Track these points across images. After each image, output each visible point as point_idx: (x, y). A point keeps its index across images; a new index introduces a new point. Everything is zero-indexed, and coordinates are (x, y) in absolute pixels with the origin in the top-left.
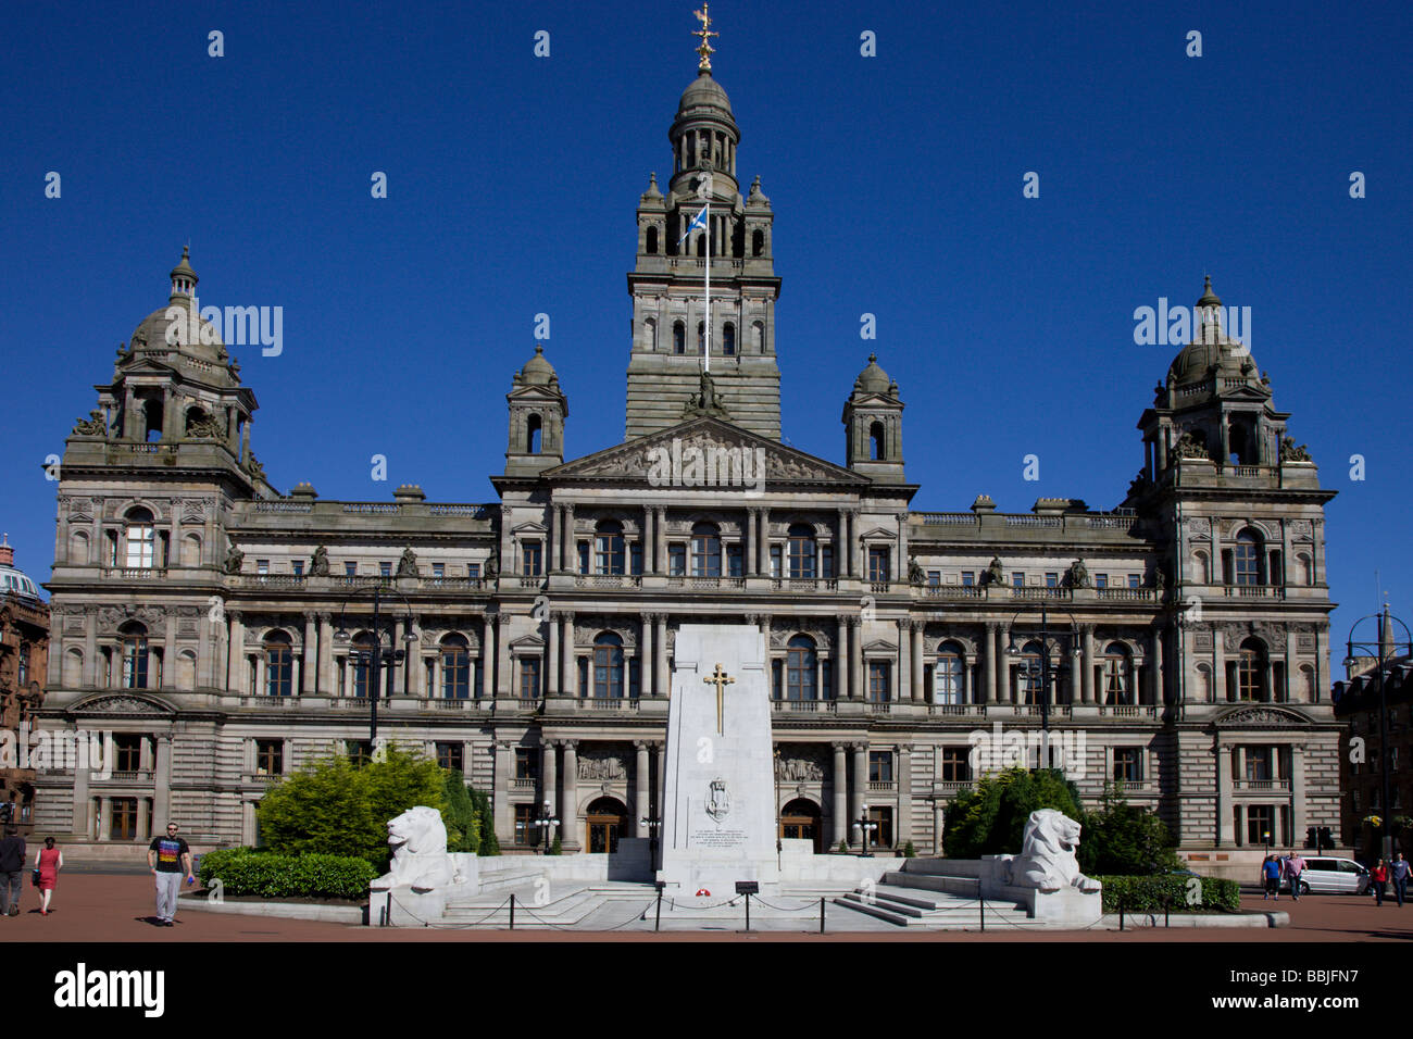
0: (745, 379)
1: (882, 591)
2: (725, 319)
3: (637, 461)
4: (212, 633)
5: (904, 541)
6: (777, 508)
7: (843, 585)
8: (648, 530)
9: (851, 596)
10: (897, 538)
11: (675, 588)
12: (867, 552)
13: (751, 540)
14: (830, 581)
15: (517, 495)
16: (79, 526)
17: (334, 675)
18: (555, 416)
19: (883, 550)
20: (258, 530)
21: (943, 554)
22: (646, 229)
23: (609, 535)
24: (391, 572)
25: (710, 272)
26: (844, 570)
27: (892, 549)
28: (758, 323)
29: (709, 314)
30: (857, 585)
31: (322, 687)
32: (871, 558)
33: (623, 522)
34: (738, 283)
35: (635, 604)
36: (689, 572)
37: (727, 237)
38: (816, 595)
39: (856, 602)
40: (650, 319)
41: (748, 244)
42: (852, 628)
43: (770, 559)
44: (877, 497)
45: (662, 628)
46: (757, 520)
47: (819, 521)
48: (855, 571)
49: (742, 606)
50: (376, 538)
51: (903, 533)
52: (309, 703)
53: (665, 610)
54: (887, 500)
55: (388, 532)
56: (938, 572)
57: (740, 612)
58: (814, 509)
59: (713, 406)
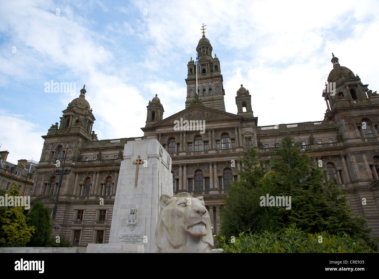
0: (215, 101)
2: (209, 87)
5: (255, 135)
6: (217, 129)
7: (238, 150)
8: (181, 139)
9: (240, 153)
10: (253, 134)
11: (188, 156)
12: (245, 139)
13: (210, 139)
14: (234, 149)
15: (148, 133)
16: (46, 151)
17: (100, 190)
18: (158, 111)
19: (250, 139)
20: (86, 149)
21: (268, 138)
22: (189, 69)
23: (172, 142)
24: (116, 158)
25: (205, 76)
26: (237, 145)
27: (252, 138)
28: (217, 87)
29: (205, 86)
30: (242, 150)
31: (95, 193)
32: (246, 141)
33: (175, 137)
34: (211, 78)
35: (177, 161)
36: (193, 151)
37: (209, 68)
38: (229, 154)
39: (242, 155)
40: (191, 90)
41: (214, 69)
42: (241, 165)
43: (216, 145)
44: (246, 122)
45: (185, 168)
46: (211, 132)
47: (230, 131)
48: (241, 145)
49: (208, 159)
50: (113, 149)
51: (255, 132)
52: (91, 198)
53: (186, 163)
54: (249, 123)
55: (116, 147)
56: (268, 144)
57: (207, 161)
58: (227, 128)
59: (198, 102)
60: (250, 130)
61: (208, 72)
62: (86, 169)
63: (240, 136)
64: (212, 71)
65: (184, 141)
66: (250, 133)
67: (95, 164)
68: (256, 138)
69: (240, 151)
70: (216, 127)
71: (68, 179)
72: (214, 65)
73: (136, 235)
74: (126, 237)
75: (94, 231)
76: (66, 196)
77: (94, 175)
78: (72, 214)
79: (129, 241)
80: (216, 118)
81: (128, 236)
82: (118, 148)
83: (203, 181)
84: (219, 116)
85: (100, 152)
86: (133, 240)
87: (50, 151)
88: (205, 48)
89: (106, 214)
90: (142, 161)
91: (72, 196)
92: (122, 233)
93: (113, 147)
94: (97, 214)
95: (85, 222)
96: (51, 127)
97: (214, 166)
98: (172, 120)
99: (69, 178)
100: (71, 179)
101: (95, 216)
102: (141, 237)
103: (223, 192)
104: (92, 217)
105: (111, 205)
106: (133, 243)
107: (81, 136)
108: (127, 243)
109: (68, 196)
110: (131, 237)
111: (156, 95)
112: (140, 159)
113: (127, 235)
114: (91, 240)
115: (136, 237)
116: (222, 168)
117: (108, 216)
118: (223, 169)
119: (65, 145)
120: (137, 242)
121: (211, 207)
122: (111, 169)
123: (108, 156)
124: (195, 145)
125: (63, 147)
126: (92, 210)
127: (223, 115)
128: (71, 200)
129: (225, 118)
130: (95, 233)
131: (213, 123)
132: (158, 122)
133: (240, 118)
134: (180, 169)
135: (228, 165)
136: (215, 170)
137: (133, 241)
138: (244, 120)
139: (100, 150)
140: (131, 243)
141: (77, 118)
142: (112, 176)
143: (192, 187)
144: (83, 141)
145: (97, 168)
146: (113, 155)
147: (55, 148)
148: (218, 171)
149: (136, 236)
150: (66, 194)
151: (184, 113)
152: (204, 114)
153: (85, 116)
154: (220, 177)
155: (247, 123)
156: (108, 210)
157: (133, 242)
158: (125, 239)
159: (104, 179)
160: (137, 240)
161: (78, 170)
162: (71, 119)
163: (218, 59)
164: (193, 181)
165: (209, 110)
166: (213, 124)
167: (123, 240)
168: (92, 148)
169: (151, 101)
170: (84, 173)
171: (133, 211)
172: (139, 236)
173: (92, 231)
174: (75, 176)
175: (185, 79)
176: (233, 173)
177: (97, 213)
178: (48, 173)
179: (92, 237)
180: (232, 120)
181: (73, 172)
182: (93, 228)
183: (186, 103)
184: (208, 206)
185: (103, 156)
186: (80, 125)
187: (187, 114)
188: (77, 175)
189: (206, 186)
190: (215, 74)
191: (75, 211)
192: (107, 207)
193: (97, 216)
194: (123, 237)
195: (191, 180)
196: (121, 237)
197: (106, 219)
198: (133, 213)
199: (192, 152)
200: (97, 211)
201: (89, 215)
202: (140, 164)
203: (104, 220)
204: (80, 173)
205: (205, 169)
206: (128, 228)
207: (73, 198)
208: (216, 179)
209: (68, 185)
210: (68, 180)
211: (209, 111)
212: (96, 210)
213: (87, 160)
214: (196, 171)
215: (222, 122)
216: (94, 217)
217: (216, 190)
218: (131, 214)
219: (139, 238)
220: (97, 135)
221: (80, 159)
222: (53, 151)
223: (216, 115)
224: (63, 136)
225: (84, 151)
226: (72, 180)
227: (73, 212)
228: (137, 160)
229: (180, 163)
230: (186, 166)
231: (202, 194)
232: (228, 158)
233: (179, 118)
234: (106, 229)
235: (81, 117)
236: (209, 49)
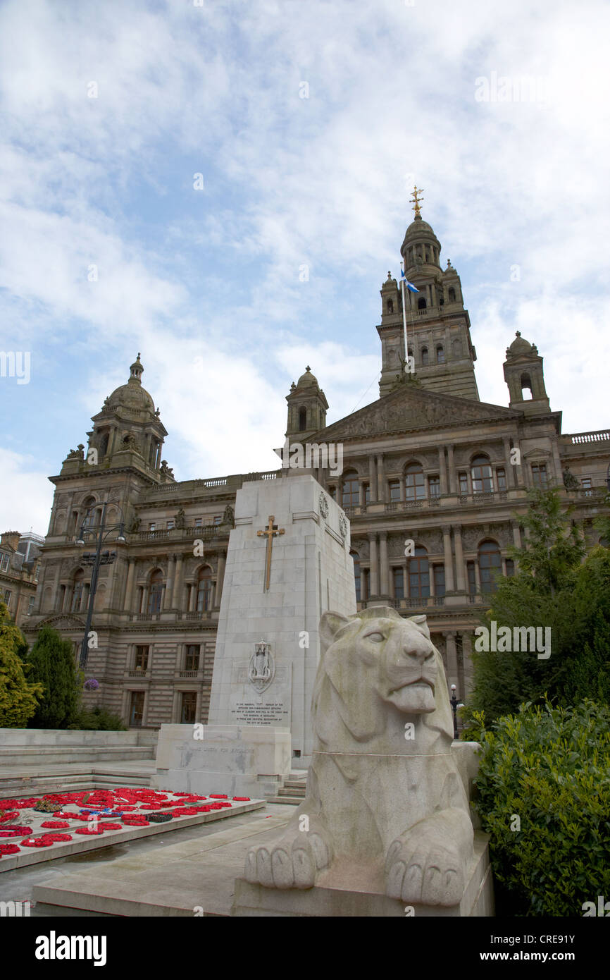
0: (451, 376)
2: (436, 343)
3: (362, 426)
4: (116, 572)
5: (556, 457)
6: (458, 444)
7: (513, 495)
8: (371, 472)
9: (519, 503)
10: (551, 454)
11: (391, 512)
12: (530, 468)
13: (442, 470)
14: (502, 493)
16: (60, 511)
17: (184, 597)
18: (314, 406)
19: (543, 466)
20: (150, 503)
21: (591, 464)
22: (386, 301)
23: (351, 480)
24: (219, 523)
25: (425, 317)
26: (512, 484)
27: (548, 464)
28: (457, 340)
29: (428, 341)
30: (523, 494)
31: (174, 606)
32: (533, 472)
33: (357, 469)
34: (441, 319)
35: (364, 527)
36: (402, 499)
37: (434, 296)
38: (492, 506)
39: (525, 507)
40: (392, 351)
41: (446, 296)
43: (458, 483)
44: (531, 426)
45: (383, 543)
46: (446, 454)
47: (491, 450)
48: (521, 483)
49: (439, 519)
50: (212, 500)
51: (556, 449)
52: (165, 618)
53: (385, 529)
54: (540, 427)
55: (218, 496)
56: (590, 479)
57: (438, 525)
58: (485, 440)
59: (410, 381)
60: (544, 444)
61: (432, 306)
62: (150, 551)
64: (442, 302)
65: (380, 477)
66: (543, 452)
67: (171, 539)
68: (558, 466)
69: (520, 497)
70: (456, 441)
71: (111, 574)
72: (446, 288)
73: (271, 705)
74: (248, 710)
75: (176, 694)
76: (109, 613)
77: (170, 564)
78: (124, 654)
79: (255, 717)
80: (455, 419)
81: (251, 706)
82: (222, 500)
83: (428, 573)
84: (464, 412)
85: (181, 510)
86: (265, 716)
87: (69, 510)
88: (423, 246)
89: (201, 656)
90: (279, 528)
91: (122, 613)
92: (237, 699)
93: (211, 496)
94: (179, 655)
95: (154, 672)
96: (69, 456)
97: (455, 536)
98: (348, 426)
99: (114, 574)
100: (117, 575)
101: (175, 658)
102: (282, 710)
103: (478, 600)
104: (168, 661)
105: (211, 633)
106: (265, 723)
107: (136, 474)
108: (249, 723)
109: (113, 613)
110: (259, 710)
111: (308, 369)
112: (275, 524)
113: (250, 704)
114: (168, 715)
115: (270, 710)
116: (475, 540)
117: (205, 658)
118: (476, 544)
119: (102, 497)
120: (273, 721)
121: (449, 637)
122: (209, 550)
123: (201, 519)
124: (406, 487)
125: (98, 500)
126: (169, 645)
127: (473, 410)
128: (119, 622)
129: (478, 417)
130: (177, 698)
131: (448, 430)
132: (315, 433)
133: (517, 415)
134: (373, 544)
135: (490, 532)
136: (458, 546)
137: (263, 718)
138: (528, 421)
139: (181, 504)
140: (258, 723)
141: (127, 432)
142: (210, 566)
143: (402, 588)
144: (142, 485)
145: (175, 548)
146: (211, 517)
147: (80, 503)
148: (464, 548)
149: (271, 707)
150: (109, 609)
151: (378, 410)
153: (144, 425)
154: (470, 563)
155: (534, 428)
156: (205, 645)
157: (264, 721)
158: (244, 713)
159: (193, 572)
160: (274, 716)
161: (133, 553)
162: (112, 437)
163: (455, 272)
164: (405, 572)
165: (437, 398)
166: (447, 432)
167: (241, 715)
168: (163, 502)
169: (296, 384)
170: (148, 559)
171: (262, 648)
172: (278, 706)
173: (171, 693)
174: (126, 566)
175: (377, 327)
176: (502, 553)
177: (179, 651)
178: (67, 563)
179: (169, 707)
180: (496, 421)
181: (121, 558)
182: (171, 687)
183: (381, 384)
184: (444, 635)
185: (187, 519)
186: (132, 448)
187: (384, 412)
188: (132, 566)
189: (436, 586)
190: (450, 309)
191: (130, 647)
192: (202, 637)
193: (180, 658)
194: (241, 710)
195: (398, 572)
196: (236, 708)
197: (201, 666)
198: (261, 652)
199: (401, 503)
200: (180, 647)
201: (162, 656)
202: (274, 535)
203: (197, 668)
204: (138, 560)
205: (433, 544)
206: (251, 689)
207: (125, 618)
208: (461, 568)
209: (112, 589)
210: (112, 579)
211: (438, 401)
212: (178, 645)
213: (152, 529)
215: (471, 427)
216: (174, 661)
217: (461, 593)
218: (258, 654)
219: (278, 712)
220: (172, 469)
221: (135, 527)
222: (75, 510)
223: (455, 410)
224: (95, 475)
225: (145, 508)
226: (121, 576)
227: (125, 651)
228: (267, 527)
229: (372, 531)
230: (385, 539)
231: (426, 604)
232: (490, 515)
233: (365, 422)
234: (202, 688)
235: (134, 428)
236: (432, 247)
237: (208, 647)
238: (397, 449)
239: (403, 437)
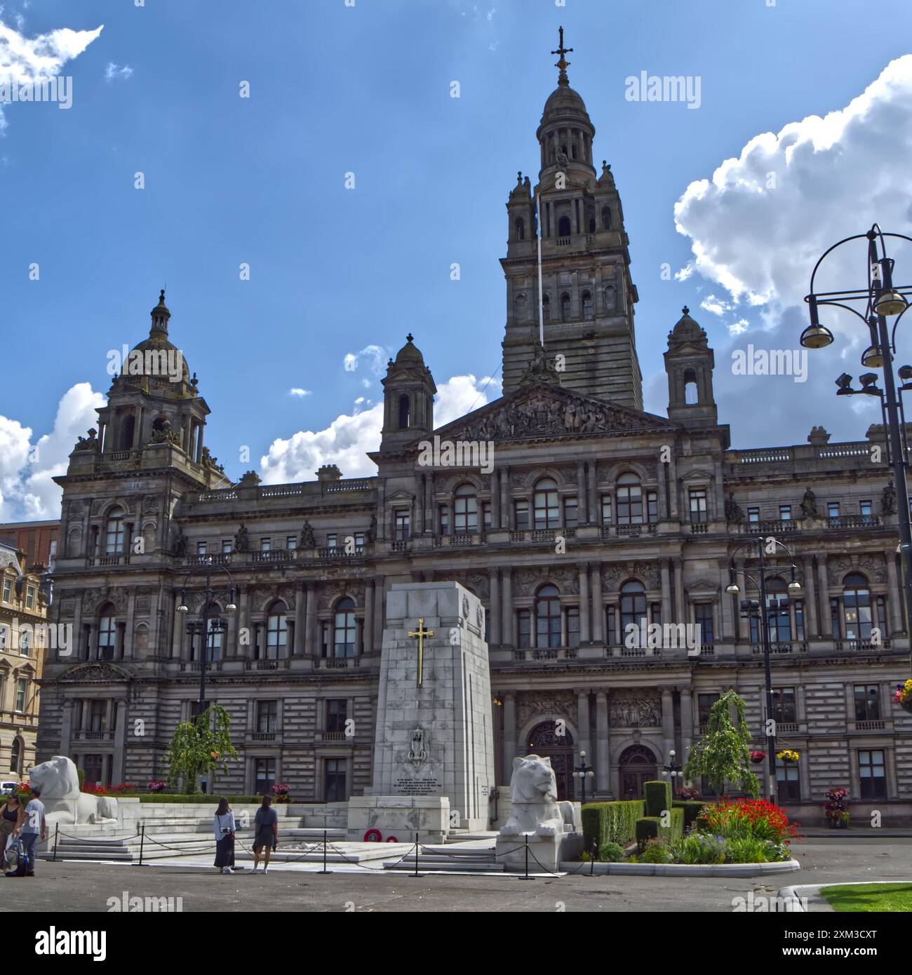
1: (702, 531)
2: (582, 288)
3: (482, 430)
4: (160, 608)
5: (719, 480)
6: (602, 459)
7: (663, 528)
8: (493, 490)
9: (670, 538)
10: (713, 477)
11: (517, 543)
12: (686, 493)
13: (581, 491)
14: (653, 524)
15: (389, 467)
16: (75, 525)
18: (419, 396)
19: (701, 492)
20: (197, 516)
21: (760, 489)
22: (514, 220)
23: (467, 496)
24: (295, 544)
25: (568, 248)
26: (664, 514)
27: (708, 490)
28: (609, 287)
29: (571, 286)
30: (675, 528)
31: (238, 651)
32: (690, 499)
33: (476, 484)
34: (590, 255)
35: (483, 560)
36: (530, 526)
37: (582, 216)
38: (638, 540)
40: (520, 296)
41: (598, 219)
42: (673, 571)
43: (600, 508)
44: (692, 440)
45: (507, 581)
46: (586, 470)
47: (642, 467)
48: (674, 513)
49: (575, 555)
50: (282, 513)
51: (719, 472)
52: (229, 667)
53: (509, 564)
54: (704, 442)
55: (292, 508)
56: (758, 508)
57: (573, 561)
58: (634, 457)
59: (545, 371)
60: (705, 464)
61: (578, 232)
62: (203, 580)
63: (673, 487)
64: (592, 227)
65: (504, 496)
66: (703, 474)
67: (231, 565)
68: (720, 491)
69: (672, 531)
70: (599, 456)
71: (153, 611)
72: (598, 208)
73: (427, 780)
74: (408, 784)
75: (248, 761)
76: (155, 661)
78: (177, 712)
79: (414, 790)
80: (598, 428)
82: (297, 514)
83: (560, 617)
85: (243, 526)
87: (85, 523)
88: (569, 131)
89: (279, 714)
91: (170, 659)
92: (397, 775)
93: (282, 508)
96: (78, 447)
97: (594, 575)
98: (465, 429)
99: (158, 610)
100: (163, 612)
102: (437, 783)
103: (618, 651)
104: (237, 721)
105: (291, 686)
107: (177, 476)
108: (409, 794)
109: (159, 661)
110: (417, 784)
111: (410, 339)
113: (409, 780)
114: (241, 786)
115: (426, 784)
116: (616, 580)
117: (284, 717)
118: (618, 585)
119: (133, 507)
120: (429, 792)
121: (582, 695)
122: (283, 580)
123: (269, 538)
124: (535, 509)
125: (127, 511)
126: (235, 702)
128: (168, 672)
129: (628, 426)
131: (590, 440)
133: (675, 427)
134: (494, 581)
135: (634, 571)
136: (596, 588)
137: (421, 790)
138: (686, 433)
140: (417, 794)
141: (156, 412)
142: (284, 600)
144: (185, 491)
145: (238, 576)
146: (284, 536)
147: (101, 514)
148: (604, 589)
150: (155, 656)
151: (503, 410)
152: (565, 413)
153: (180, 403)
154: (609, 609)
155: (695, 443)
156: (283, 701)
157: (421, 793)
158: (405, 787)
159: (263, 610)
160: (430, 788)
161: (179, 583)
162: (138, 420)
163: (612, 182)
164: (532, 615)
166: (591, 444)
168: (218, 514)
169: (394, 361)
170: (200, 590)
171: (419, 735)
172: (433, 781)
173: (242, 759)
174: (171, 601)
175: (501, 260)
176: (648, 597)
177: (250, 708)
179: (241, 776)
180: (650, 434)
181: (165, 589)
182: (242, 753)
184: (575, 693)
186: (170, 439)
187: (510, 412)
188: (178, 599)
189: (568, 634)
190: (602, 238)
191: (184, 704)
192: (280, 692)
193: (250, 717)
194: (402, 784)
195: (524, 614)
196: (398, 783)
197: (278, 726)
198: (417, 738)
200: (251, 703)
204: (187, 593)
205: (566, 583)
206: (409, 768)
207: (174, 667)
208: (599, 615)
209: (156, 631)
210: (155, 617)
211: (579, 400)
212: (248, 701)
213: (203, 550)
214: (539, 589)
215: (619, 439)
216: (244, 721)
217: (598, 644)
219: (434, 785)
221: (179, 548)
222: (95, 523)
224: (121, 477)
225: (191, 521)
226: (167, 613)
227: (178, 709)
229: (493, 565)
230: (509, 574)
231: (556, 656)
232: (636, 551)
233: (486, 424)
234: (281, 753)
235: (166, 407)
236: (582, 135)
237: (287, 704)
238: (526, 461)
239: (533, 447)
